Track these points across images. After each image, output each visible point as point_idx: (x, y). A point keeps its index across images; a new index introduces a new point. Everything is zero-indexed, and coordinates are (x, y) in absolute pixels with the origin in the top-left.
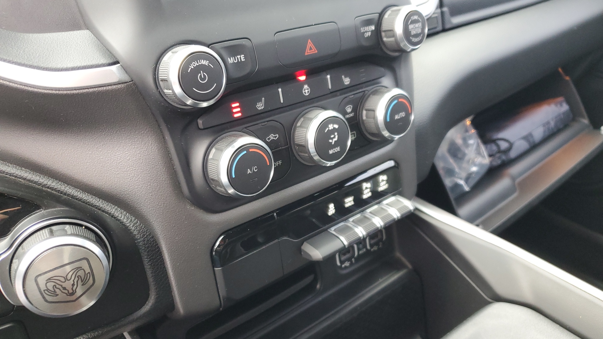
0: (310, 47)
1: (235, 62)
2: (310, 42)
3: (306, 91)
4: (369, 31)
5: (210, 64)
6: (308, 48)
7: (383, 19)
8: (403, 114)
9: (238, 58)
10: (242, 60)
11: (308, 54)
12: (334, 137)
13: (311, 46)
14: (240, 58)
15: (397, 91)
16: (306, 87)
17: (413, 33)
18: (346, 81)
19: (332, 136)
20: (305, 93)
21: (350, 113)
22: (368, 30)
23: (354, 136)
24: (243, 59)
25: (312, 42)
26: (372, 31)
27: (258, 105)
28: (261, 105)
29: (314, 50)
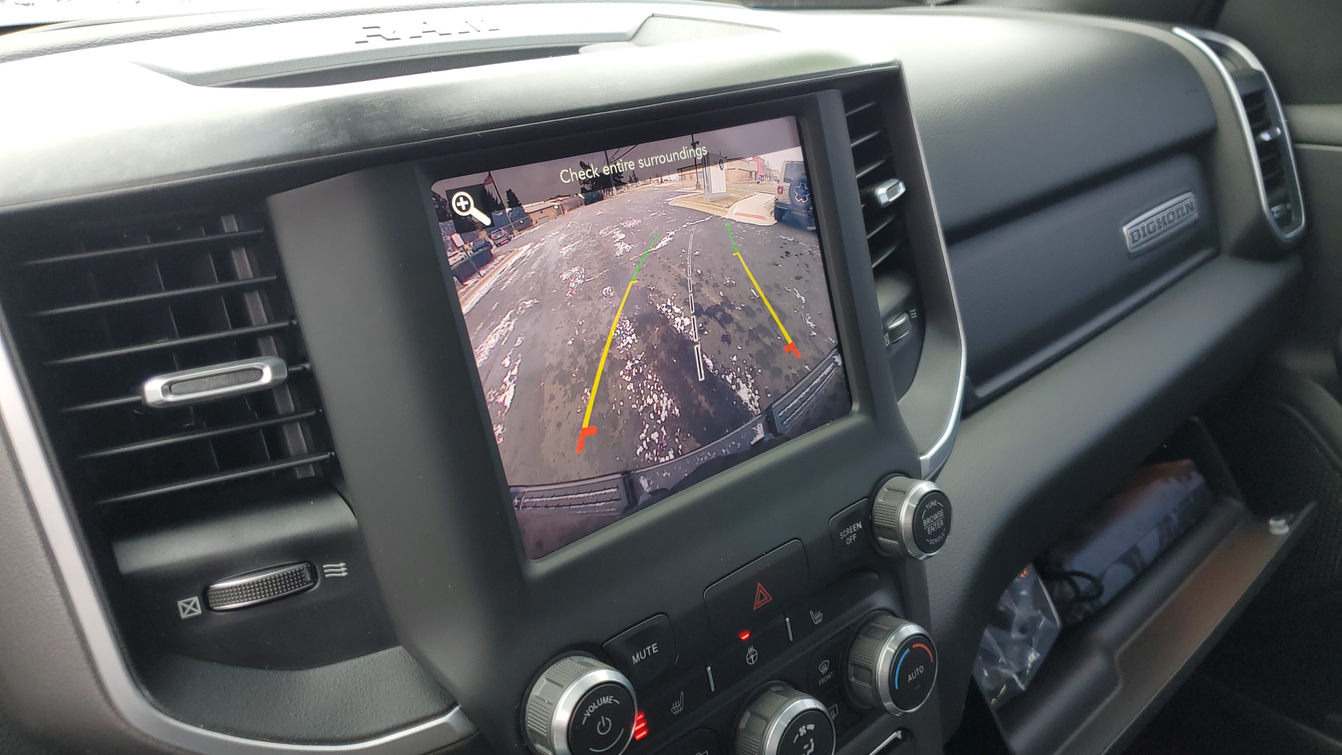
0: (761, 594)
1: (642, 658)
2: (760, 587)
3: (752, 657)
4: (852, 534)
5: (615, 700)
6: (758, 596)
7: (875, 505)
8: (920, 670)
9: (647, 651)
10: (654, 652)
11: (758, 607)
12: (809, 748)
13: (762, 592)
14: (651, 649)
15: (910, 629)
16: (751, 650)
17: (931, 530)
18: (816, 618)
19: (806, 747)
20: (750, 661)
21: (826, 674)
22: (851, 532)
23: (835, 712)
24: (655, 650)
25: (764, 587)
26: (859, 532)
27: (674, 708)
28: (679, 705)
29: (767, 598)
